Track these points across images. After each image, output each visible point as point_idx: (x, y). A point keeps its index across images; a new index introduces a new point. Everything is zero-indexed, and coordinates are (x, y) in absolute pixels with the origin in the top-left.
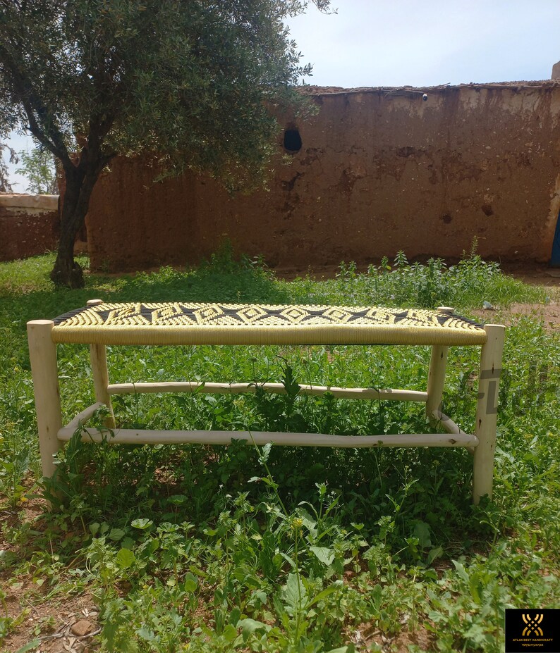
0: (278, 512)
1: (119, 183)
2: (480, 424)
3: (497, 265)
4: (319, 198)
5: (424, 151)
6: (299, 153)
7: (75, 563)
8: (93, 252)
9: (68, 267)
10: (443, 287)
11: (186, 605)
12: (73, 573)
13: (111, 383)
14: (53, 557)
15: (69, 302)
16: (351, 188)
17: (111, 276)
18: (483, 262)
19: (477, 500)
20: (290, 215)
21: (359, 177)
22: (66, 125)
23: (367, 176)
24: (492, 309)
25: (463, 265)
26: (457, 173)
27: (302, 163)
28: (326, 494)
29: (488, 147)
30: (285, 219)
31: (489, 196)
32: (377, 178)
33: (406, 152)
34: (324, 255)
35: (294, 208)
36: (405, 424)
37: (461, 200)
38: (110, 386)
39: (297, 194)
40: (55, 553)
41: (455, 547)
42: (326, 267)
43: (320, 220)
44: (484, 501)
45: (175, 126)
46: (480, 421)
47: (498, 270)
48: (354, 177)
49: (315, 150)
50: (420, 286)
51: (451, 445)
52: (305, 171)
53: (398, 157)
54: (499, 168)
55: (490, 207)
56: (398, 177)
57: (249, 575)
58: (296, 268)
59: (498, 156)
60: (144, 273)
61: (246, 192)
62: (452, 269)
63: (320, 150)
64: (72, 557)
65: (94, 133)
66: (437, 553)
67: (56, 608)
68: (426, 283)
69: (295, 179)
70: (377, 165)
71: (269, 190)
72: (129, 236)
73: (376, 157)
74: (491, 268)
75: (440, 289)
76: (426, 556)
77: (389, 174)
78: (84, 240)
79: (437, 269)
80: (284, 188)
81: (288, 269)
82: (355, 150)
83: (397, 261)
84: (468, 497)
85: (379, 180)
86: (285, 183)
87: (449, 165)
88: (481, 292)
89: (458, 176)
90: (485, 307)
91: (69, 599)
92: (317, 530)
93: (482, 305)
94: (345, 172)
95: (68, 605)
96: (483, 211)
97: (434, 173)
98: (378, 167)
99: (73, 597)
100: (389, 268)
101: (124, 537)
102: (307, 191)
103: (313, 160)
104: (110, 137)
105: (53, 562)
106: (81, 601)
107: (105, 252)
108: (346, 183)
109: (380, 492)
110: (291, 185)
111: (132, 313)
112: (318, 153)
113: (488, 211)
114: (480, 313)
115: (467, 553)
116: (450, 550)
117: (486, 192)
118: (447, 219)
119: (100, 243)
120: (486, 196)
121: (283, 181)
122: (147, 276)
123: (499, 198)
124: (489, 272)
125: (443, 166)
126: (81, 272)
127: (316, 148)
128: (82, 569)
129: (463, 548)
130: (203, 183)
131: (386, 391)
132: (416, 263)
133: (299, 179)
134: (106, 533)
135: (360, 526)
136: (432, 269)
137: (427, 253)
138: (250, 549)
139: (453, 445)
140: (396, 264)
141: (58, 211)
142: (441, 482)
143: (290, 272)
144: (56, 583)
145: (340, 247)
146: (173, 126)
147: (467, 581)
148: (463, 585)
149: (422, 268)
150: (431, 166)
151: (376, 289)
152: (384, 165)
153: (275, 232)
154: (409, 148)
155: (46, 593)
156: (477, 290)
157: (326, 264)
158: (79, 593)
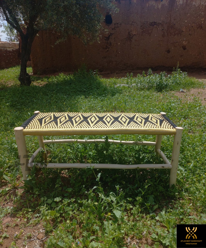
0: (103, 197)
1: (42, 39)
2: (173, 161)
3: (186, 73)
4: (119, 44)
5: (160, 24)
6: (111, 25)
7: (36, 212)
8: (34, 67)
9: (25, 75)
10: (165, 83)
11: (73, 230)
12: (36, 215)
13: (44, 140)
14: (29, 210)
15: (26, 93)
16: (131, 39)
17: (41, 76)
18: (181, 72)
19: (171, 186)
20: (108, 51)
21: (135, 35)
22: (20, 16)
23: (138, 34)
24: (183, 92)
25: (173, 73)
26: (173, 32)
27: (113, 29)
28: (119, 190)
29: (186, 21)
30: (106, 52)
31: (185, 42)
32: (142, 35)
33: (153, 24)
34: (121, 67)
35: (109, 48)
36: (147, 154)
37: (174, 44)
38: (44, 141)
39: (110, 42)
40: (30, 208)
41: (163, 203)
42: (122, 71)
43: (120, 52)
44: (173, 186)
45: (63, 21)
46: (173, 160)
47: (187, 75)
48: (133, 35)
49: (118, 24)
50: (157, 83)
51: (162, 168)
52: (113, 32)
53: (150, 26)
54: (190, 30)
55: (185, 46)
56: (150, 35)
57: (93, 221)
58: (110, 72)
59: (190, 25)
60: (53, 76)
61: (91, 43)
62: (169, 76)
63: (120, 24)
64: (35, 210)
65: (31, 20)
66: (156, 207)
67: (31, 229)
68: (159, 82)
69: (110, 36)
70: (142, 29)
71: (100, 42)
72: (47, 60)
73: (141, 26)
74: (184, 74)
75: (164, 84)
76: (152, 208)
77: (146, 33)
78: (30, 60)
79: (163, 76)
80: (106, 40)
81: (108, 72)
82: (133, 24)
83: (148, 73)
84: (168, 185)
85: (142, 36)
86: (106, 37)
87: (170, 29)
88: (180, 85)
89: (173, 33)
90: (181, 91)
91: (35, 225)
92: (116, 201)
93: (180, 90)
94: (129, 32)
95: (35, 227)
96: (183, 48)
97: (164, 32)
98: (142, 30)
99: (36, 225)
100: (145, 75)
101: (52, 202)
102: (115, 41)
103: (117, 28)
104: (37, 21)
105: (29, 212)
106: (39, 226)
107: (38, 67)
108: (130, 37)
109: (138, 185)
110: (108, 38)
111: (51, 120)
112: (119, 25)
113: (184, 48)
114: (178, 93)
115: (166, 205)
116: (161, 204)
117: (184, 40)
118: (169, 52)
119: (36, 63)
120: (184, 42)
121: (105, 37)
122: (54, 77)
123: (189, 42)
124: (183, 76)
125: (168, 29)
126: (30, 77)
127: (118, 23)
128: (39, 214)
129: (165, 204)
130: (74, 38)
131: (141, 142)
132: (156, 74)
133: (112, 36)
134: (46, 201)
135: (130, 199)
136: (161, 76)
137: (160, 65)
138: (94, 208)
139: (163, 168)
140: (148, 74)
141: (19, 49)
142: (158, 181)
143: (108, 74)
144: (31, 219)
145: (127, 63)
146: (61, 21)
147: (165, 219)
148: (164, 221)
149: (158, 76)
150: (163, 30)
151: (140, 84)
152: (144, 30)
153: (102, 58)
154: (154, 22)
155: (28, 223)
156: (178, 83)
157: (122, 70)
158: (39, 223)
